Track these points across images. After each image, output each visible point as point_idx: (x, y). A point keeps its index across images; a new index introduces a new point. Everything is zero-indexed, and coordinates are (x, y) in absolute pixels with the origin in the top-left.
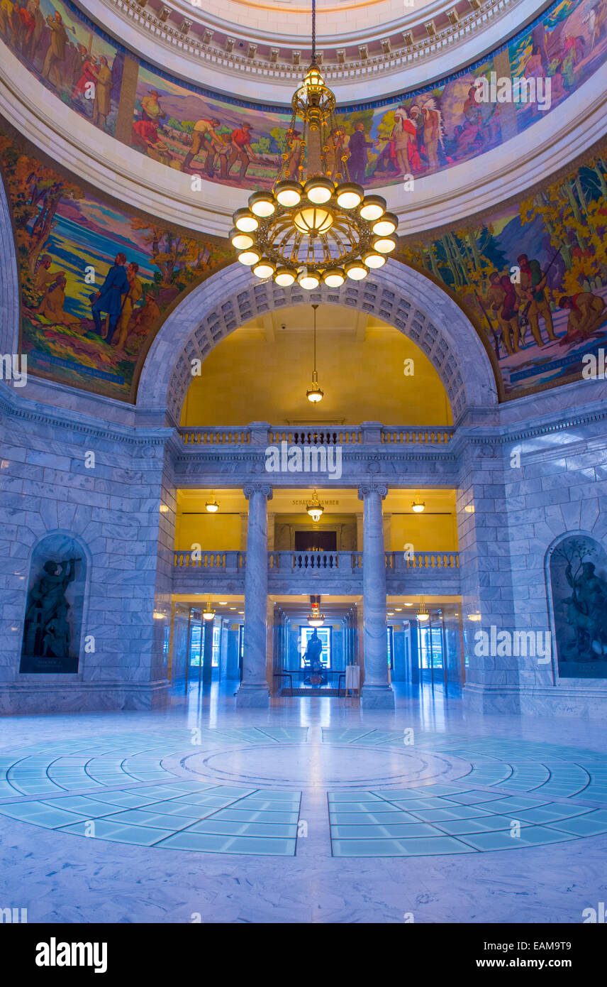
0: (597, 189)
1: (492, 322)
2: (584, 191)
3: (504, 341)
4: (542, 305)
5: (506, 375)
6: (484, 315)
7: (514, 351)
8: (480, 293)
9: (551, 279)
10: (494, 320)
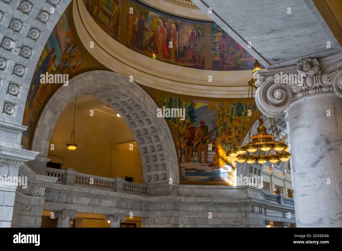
0: (241, 112)
1: (181, 144)
2: (236, 110)
3: (185, 155)
4: (204, 146)
5: (183, 171)
6: (179, 140)
7: (188, 161)
8: (180, 129)
9: (211, 137)
10: (182, 144)
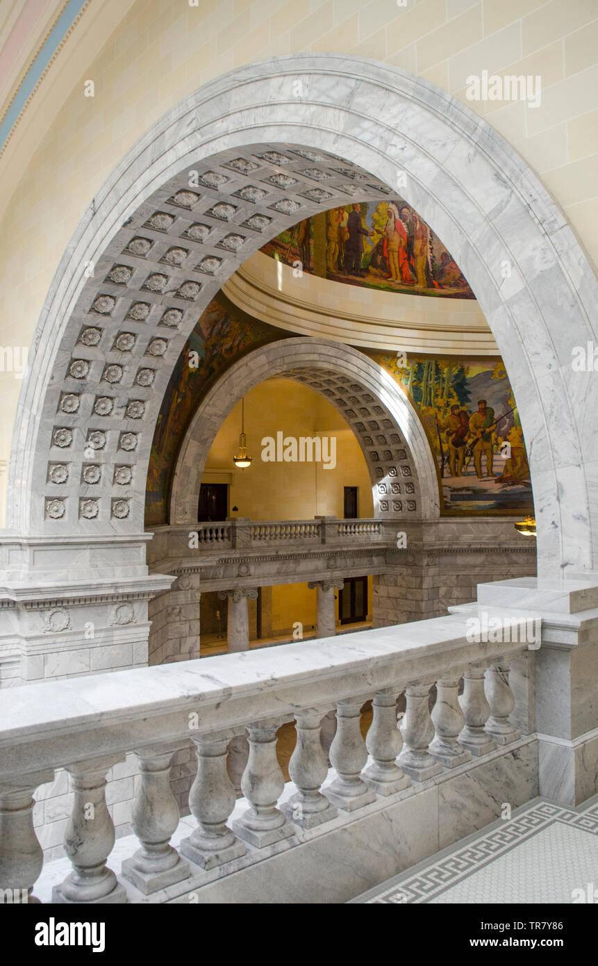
1: (443, 445)
3: (449, 463)
4: (487, 445)
5: (447, 492)
6: (438, 437)
7: (457, 475)
8: (440, 417)
9: (500, 428)
10: (444, 443)
